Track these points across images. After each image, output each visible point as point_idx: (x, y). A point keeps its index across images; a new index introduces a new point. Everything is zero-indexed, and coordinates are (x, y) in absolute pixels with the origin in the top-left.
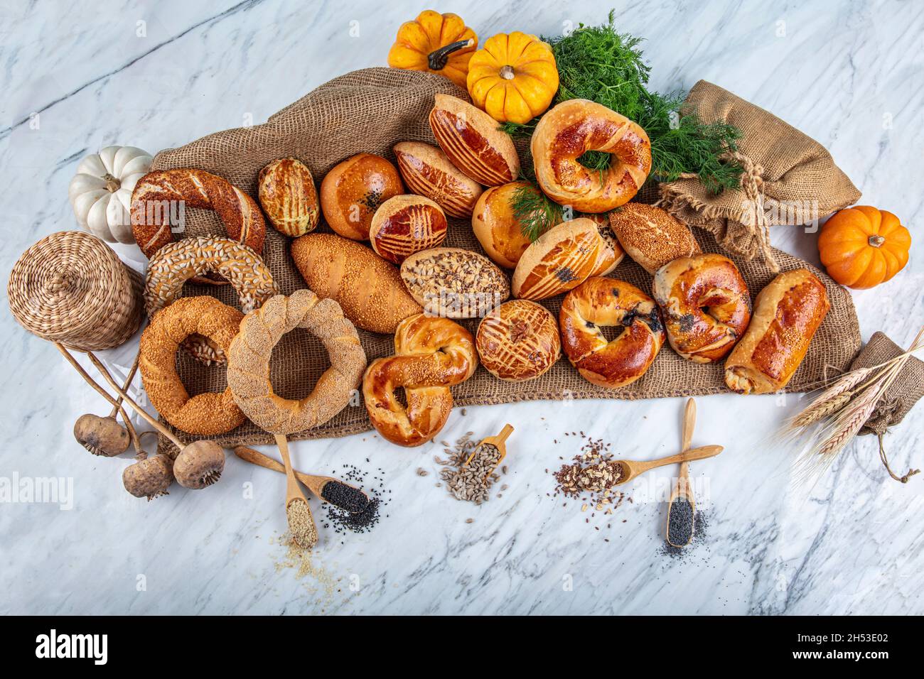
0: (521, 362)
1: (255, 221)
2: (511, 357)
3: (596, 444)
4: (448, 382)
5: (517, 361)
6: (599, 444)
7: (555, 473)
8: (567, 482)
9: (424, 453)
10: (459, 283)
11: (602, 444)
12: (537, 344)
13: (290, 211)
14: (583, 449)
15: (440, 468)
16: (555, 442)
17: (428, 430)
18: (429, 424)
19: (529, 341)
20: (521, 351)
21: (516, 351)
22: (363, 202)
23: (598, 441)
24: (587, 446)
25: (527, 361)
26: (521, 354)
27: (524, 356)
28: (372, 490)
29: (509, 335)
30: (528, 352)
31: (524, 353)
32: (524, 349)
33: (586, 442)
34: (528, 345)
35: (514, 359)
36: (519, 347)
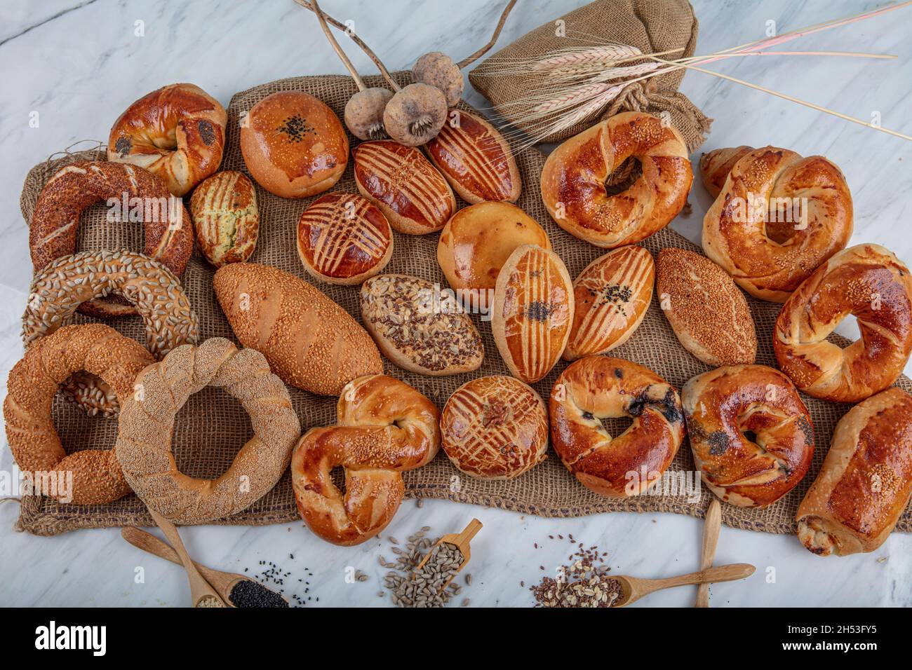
0: (489, 454)
2: (479, 444)
3: (588, 552)
4: (400, 465)
5: (485, 451)
6: (593, 552)
7: (533, 587)
8: (548, 600)
9: (365, 551)
11: (596, 553)
12: (515, 435)
14: (571, 558)
15: (384, 571)
16: (536, 546)
17: (369, 525)
18: (370, 518)
19: (504, 428)
20: (492, 439)
21: (485, 438)
23: (592, 549)
24: (577, 554)
25: (498, 454)
26: (491, 443)
27: (495, 447)
28: (294, 597)
29: (481, 417)
30: (501, 443)
31: (495, 443)
32: (496, 438)
33: (575, 548)
34: (502, 433)
35: (481, 448)
36: (490, 434)
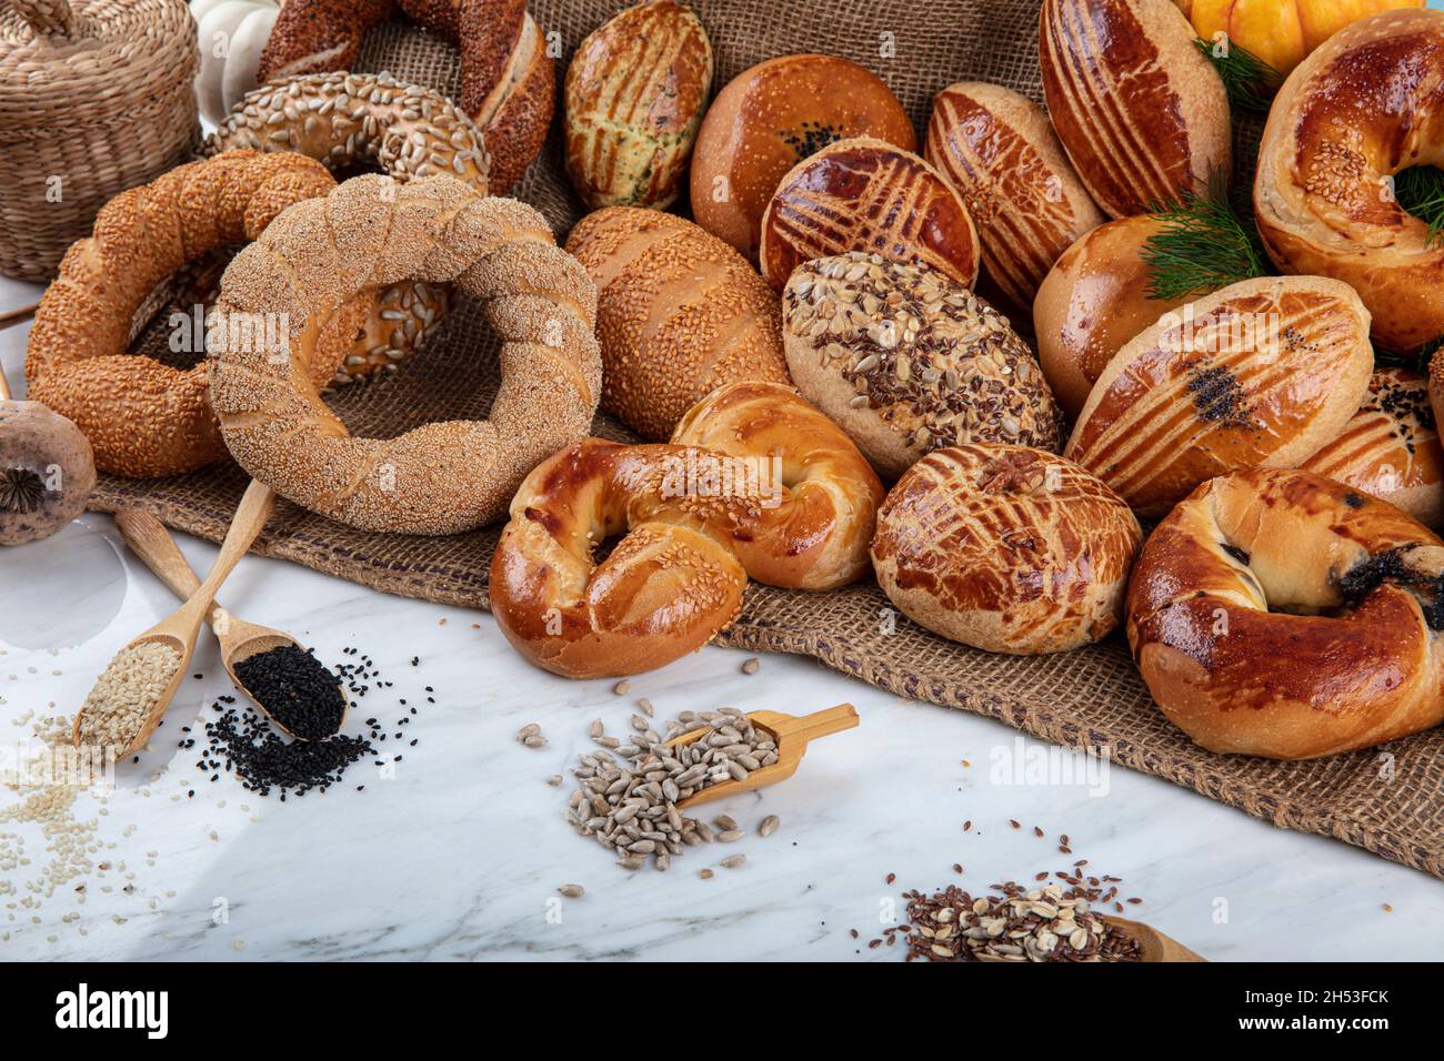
0: (972, 540)
1: (529, 95)
2: (956, 518)
3: (1094, 882)
4: (746, 537)
5: (964, 532)
6: (1105, 887)
7: (915, 894)
8: (937, 926)
10: (915, 324)
11: (1114, 891)
12: (1046, 517)
13: (617, 99)
14: (1042, 876)
15: (589, 749)
16: (968, 825)
17: (620, 618)
18: (630, 601)
19: (1027, 505)
20: (988, 512)
21: (974, 507)
22: (795, 140)
23: (1106, 878)
24: (1061, 875)
25: (993, 543)
26: (983, 519)
27: (990, 527)
28: (371, 722)
29: (977, 473)
30: (1007, 523)
31: (994, 519)
32: (999, 513)
33: (1066, 864)
34: (1017, 508)
35: (957, 526)
36: (988, 502)
